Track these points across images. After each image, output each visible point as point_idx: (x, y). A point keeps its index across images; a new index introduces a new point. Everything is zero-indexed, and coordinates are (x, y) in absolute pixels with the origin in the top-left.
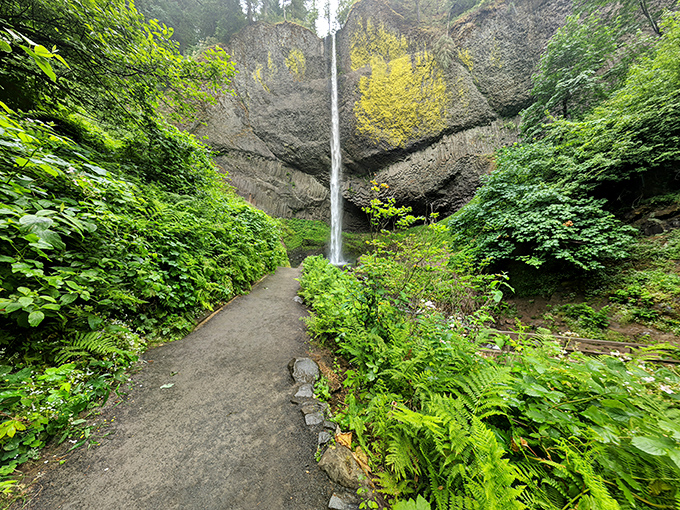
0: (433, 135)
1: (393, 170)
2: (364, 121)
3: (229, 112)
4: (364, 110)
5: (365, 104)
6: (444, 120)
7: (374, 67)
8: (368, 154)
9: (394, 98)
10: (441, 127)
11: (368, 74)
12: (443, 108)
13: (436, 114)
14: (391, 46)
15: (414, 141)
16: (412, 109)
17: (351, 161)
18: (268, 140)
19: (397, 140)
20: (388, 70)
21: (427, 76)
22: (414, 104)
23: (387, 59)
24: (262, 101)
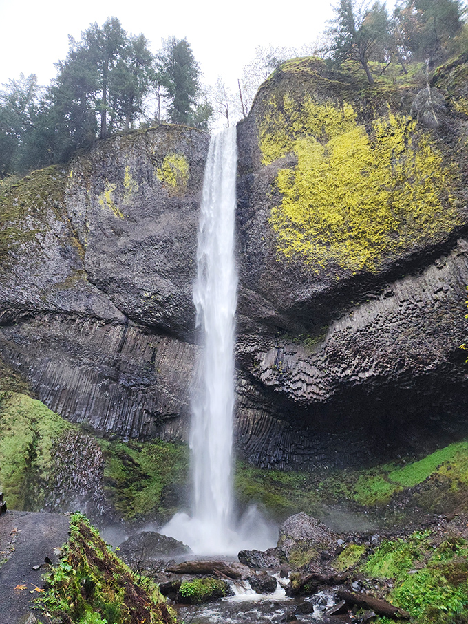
0: (433, 243)
1: (360, 318)
2: (291, 237)
3: (50, 253)
4: (289, 219)
5: (289, 210)
6: (451, 211)
7: (301, 153)
8: (304, 294)
9: (341, 191)
10: (449, 225)
11: (293, 165)
12: (444, 192)
13: (431, 204)
14: (328, 121)
15: (393, 258)
16: (380, 203)
17: (273, 313)
18: (113, 291)
19: (357, 258)
20: (327, 153)
21: (401, 148)
22: (383, 195)
23: (323, 138)
24: (109, 231)
